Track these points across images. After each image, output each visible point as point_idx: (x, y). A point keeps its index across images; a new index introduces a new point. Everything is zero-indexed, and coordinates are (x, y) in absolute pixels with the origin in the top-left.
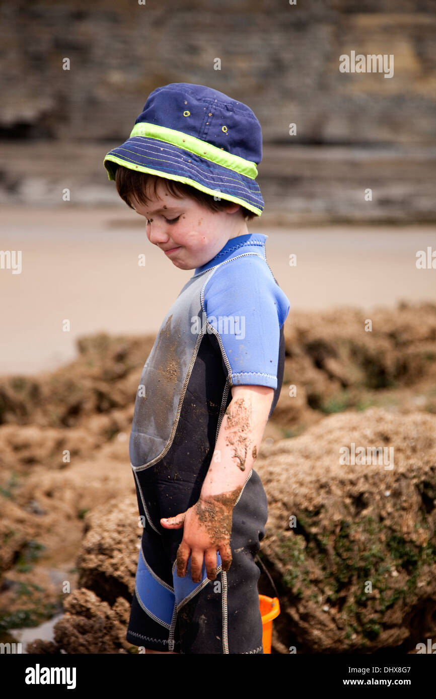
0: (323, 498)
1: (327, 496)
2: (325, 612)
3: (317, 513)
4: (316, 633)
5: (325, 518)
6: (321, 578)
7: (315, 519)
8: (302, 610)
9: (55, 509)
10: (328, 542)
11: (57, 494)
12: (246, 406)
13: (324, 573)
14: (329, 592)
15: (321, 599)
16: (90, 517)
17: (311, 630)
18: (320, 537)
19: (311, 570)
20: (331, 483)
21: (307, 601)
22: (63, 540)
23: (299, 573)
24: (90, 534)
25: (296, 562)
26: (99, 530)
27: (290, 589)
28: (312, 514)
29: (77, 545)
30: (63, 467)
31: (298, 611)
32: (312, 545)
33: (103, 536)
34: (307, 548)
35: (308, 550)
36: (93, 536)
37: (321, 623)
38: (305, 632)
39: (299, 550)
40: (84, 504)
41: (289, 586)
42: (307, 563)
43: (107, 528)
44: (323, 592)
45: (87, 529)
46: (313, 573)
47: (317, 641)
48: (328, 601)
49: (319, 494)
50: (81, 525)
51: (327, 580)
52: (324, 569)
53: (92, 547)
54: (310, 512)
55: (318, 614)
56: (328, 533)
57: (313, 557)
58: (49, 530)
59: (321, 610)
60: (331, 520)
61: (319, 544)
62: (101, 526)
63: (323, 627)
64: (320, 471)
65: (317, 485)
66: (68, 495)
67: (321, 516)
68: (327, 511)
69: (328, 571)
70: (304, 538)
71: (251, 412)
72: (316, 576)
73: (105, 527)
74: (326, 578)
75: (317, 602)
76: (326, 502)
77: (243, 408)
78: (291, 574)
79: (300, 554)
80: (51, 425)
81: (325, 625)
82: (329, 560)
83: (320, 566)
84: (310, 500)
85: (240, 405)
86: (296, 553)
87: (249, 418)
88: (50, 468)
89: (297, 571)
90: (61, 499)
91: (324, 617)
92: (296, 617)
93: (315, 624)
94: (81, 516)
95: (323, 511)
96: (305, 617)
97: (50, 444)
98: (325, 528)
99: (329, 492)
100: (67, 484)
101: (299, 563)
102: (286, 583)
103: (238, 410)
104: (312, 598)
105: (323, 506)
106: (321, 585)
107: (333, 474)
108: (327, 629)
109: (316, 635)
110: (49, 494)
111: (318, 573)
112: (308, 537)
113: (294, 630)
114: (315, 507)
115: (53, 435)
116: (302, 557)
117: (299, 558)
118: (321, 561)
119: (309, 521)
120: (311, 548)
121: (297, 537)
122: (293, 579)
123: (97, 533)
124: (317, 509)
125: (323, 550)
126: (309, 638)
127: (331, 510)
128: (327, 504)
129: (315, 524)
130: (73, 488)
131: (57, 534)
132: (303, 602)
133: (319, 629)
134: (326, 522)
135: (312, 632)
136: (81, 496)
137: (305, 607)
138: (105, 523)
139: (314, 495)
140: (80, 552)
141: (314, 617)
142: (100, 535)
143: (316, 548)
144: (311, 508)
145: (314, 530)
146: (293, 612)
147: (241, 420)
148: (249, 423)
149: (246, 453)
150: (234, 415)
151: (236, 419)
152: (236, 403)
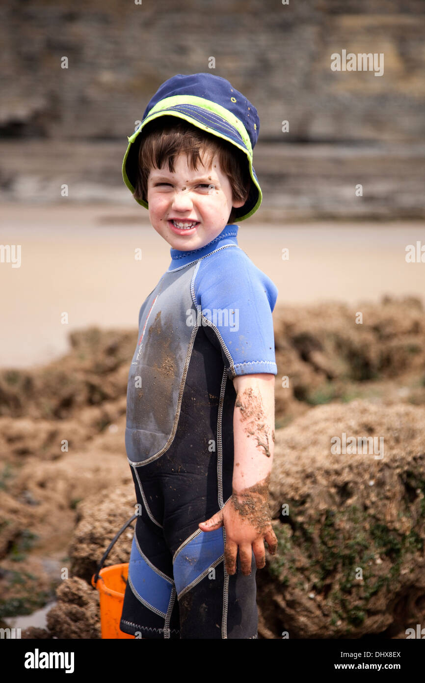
0: (309, 488)
1: (313, 486)
2: (311, 599)
3: (303, 502)
4: (303, 619)
5: (311, 507)
6: (308, 565)
7: (301, 508)
8: (288, 597)
9: (47, 499)
10: (314, 531)
11: (50, 485)
12: (255, 395)
13: (310, 561)
14: (315, 580)
15: (307, 586)
16: (82, 507)
17: (297, 617)
18: (306, 526)
19: (297, 558)
20: (317, 473)
21: (294, 589)
22: (56, 530)
23: (285, 561)
24: (82, 524)
25: (283, 550)
26: (90, 519)
27: (277, 577)
28: (298, 504)
29: (70, 534)
30: (56, 458)
31: (284, 598)
32: (298, 533)
33: (95, 525)
34: (293, 536)
35: (295, 539)
36: (84, 525)
37: (308, 610)
38: (292, 618)
39: (286, 539)
40: (76, 494)
41: (276, 573)
42: (293, 551)
43: (99, 518)
44: (309, 580)
45: (79, 519)
46: (299, 561)
47: (303, 627)
48: (314, 588)
49: (304, 484)
50: (73, 514)
51: (312, 568)
52: (310, 557)
53: (84, 536)
54: (296, 501)
55: (304, 601)
56: (313, 522)
57: (299, 545)
58: (43, 519)
59: (308, 597)
60: (316, 509)
61: (305, 533)
62: (92, 516)
63: (309, 614)
64: (306, 461)
65: (303, 475)
66: (61, 485)
67: (307, 505)
68: (312, 501)
69: (314, 559)
70: (290, 527)
71: (261, 399)
72: (302, 564)
73: (96, 516)
74: (312, 566)
75: (303, 590)
76: (311, 491)
77: (253, 397)
78: (278, 562)
79: (286, 542)
80: (44, 417)
81: (311, 612)
82: (314, 548)
83: (306, 554)
84: (296, 489)
85: (250, 394)
86: (283, 541)
87: (262, 406)
88: (43, 459)
89: (283, 559)
90: (54, 489)
91: (309, 604)
92: (283, 604)
93: (301, 611)
94: (73, 506)
95: (309, 500)
96: (292, 604)
97: (43, 436)
98: (310, 517)
99: (315, 482)
100: (59, 475)
101: (286, 551)
102: (273, 570)
103: (249, 400)
104: (298, 585)
105: (308, 496)
106: (307, 573)
107: (318, 465)
108: (313, 615)
109: (303, 622)
110: (42, 485)
111: (303, 560)
112: (294, 526)
113: (280, 616)
114: (301, 496)
115: (45, 427)
116: (289, 545)
117: (285, 547)
118: (307, 549)
119: (296, 510)
120: (297, 537)
121: (283, 525)
122: (279, 567)
123: (88, 523)
124: (302, 499)
125: (308, 538)
126: (296, 625)
127: (316, 500)
128: (312, 494)
129: (301, 513)
130: (66, 479)
131: (50, 524)
132: (290, 589)
133: (306, 616)
134: (312, 512)
135: (299, 619)
136: (73, 487)
137: (292, 594)
138: (96, 513)
139: (300, 485)
140: (72, 542)
141: (300, 604)
142: (91, 524)
143: (302, 536)
144: (297, 498)
145: (300, 519)
146: (279, 599)
147: (254, 410)
148: (262, 409)
149: (267, 439)
150: (247, 406)
151: (250, 409)
152: (245, 393)
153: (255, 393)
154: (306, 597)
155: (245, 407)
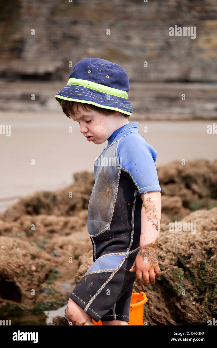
0: (192, 251)
1: (194, 249)
2: (193, 305)
3: (189, 258)
4: (189, 315)
5: (193, 260)
6: (192, 288)
7: (188, 260)
8: (182, 304)
9: (64, 254)
10: (195, 272)
11: (65, 247)
12: (152, 201)
13: (193, 286)
14: (195, 296)
15: (191, 299)
16: (81, 258)
17: (187, 313)
18: (191, 269)
19: (187, 285)
20: (196, 243)
21: (185, 300)
22: (68, 269)
23: (181, 286)
24: (81, 266)
25: (179, 281)
26: (85, 264)
27: (177, 294)
28: (187, 258)
29: (75, 271)
30: (68, 234)
31: (180, 304)
32: (187, 273)
33: (88, 267)
34: (184, 274)
35: (185, 275)
36: (83, 267)
37: (192, 310)
38: (184, 314)
39: (181, 275)
40: (77, 252)
41: (176, 292)
42: (184, 281)
43: (90, 264)
44: (192, 296)
45: (80, 264)
46: (188, 286)
47: (190, 319)
48: (195, 300)
49: (190, 249)
50: (77, 262)
51: (194, 290)
52: (193, 284)
53: (82, 272)
54: (186, 257)
55: (190, 306)
56: (194, 268)
57: (187, 279)
58: (62, 264)
59: (192, 304)
60: (196, 261)
61: (190, 272)
62: (86, 263)
63: (192, 312)
64: (191, 238)
65: (189, 244)
66: (70, 248)
67: (191, 259)
68: (194, 257)
69: (195, 285)
70: (183, 270)
71: (155, 203)
72: (189, 288)
73: (88, 263)
74: (194, 289)
75: (190, 300)
76: (193, 252)
77: (151, 202)
78: (177, 287)
79: (181, 277)
80: (62, 215)
81: (193, 311)
82: (195, 280)
83: (191, 283)
84: (186, 251)
85: (149, 201)
86: (179, 277)
87: (155, 206)
88: (62, 235)
89: (180, 285)
90: (67, 250)
91: (193, 307)
92: (180, 307)
93: (189, 311)
94: (76, 258)
95: (192, 256)
96: (184, 307)
97: (61, 223)
98: (193, 265)
99: (195, 248)
100: (69, 243)
101: (181, 281)
102: (175, 291)
103: (149, 204)
104: (187, 298)
105: (192, 254)
106: (191, 292)
107: (196, 239)
108: (194, 313)
109: (189, 316)
110: (61, 247)
111: (190, 286)
112: (185, 269)
113: (178, 313)
114: (188, 255)
115: (62, 219)
116: (182, 278)
117: (181, 279)
118: (191, 281)
119: (186, 261)
120: (186, 274)
121: (179, 269)
122: (178, 289)
123: (84, 266)
124: (189, 256)
125: (192, 275)
126: (186, 317)
127: (196, 257)
128: (194, 253)
129: (188, 263)
130: (73, 244)
131: (65, 266)
132: (183, 300)
133: (191, 313)
134: (194, 262)
135: (187, 315)
136: (76, 248)
137: (184, 302)
138: (88, 261)
139: (188, 249)
140: (77, 275)
141: (188, 307)
142: (85, 266)
143: (189, 274)
144: (186, 255)
145: (188, 266)
146: (178, 305)
147: (152, 208)
148: (156, 208)
149: (157, 222)
150: (148, 206)
151: (149, 208)
152: (147, 200)
153: (152, 200)
154: (191, 304)
155: (147, 206)
